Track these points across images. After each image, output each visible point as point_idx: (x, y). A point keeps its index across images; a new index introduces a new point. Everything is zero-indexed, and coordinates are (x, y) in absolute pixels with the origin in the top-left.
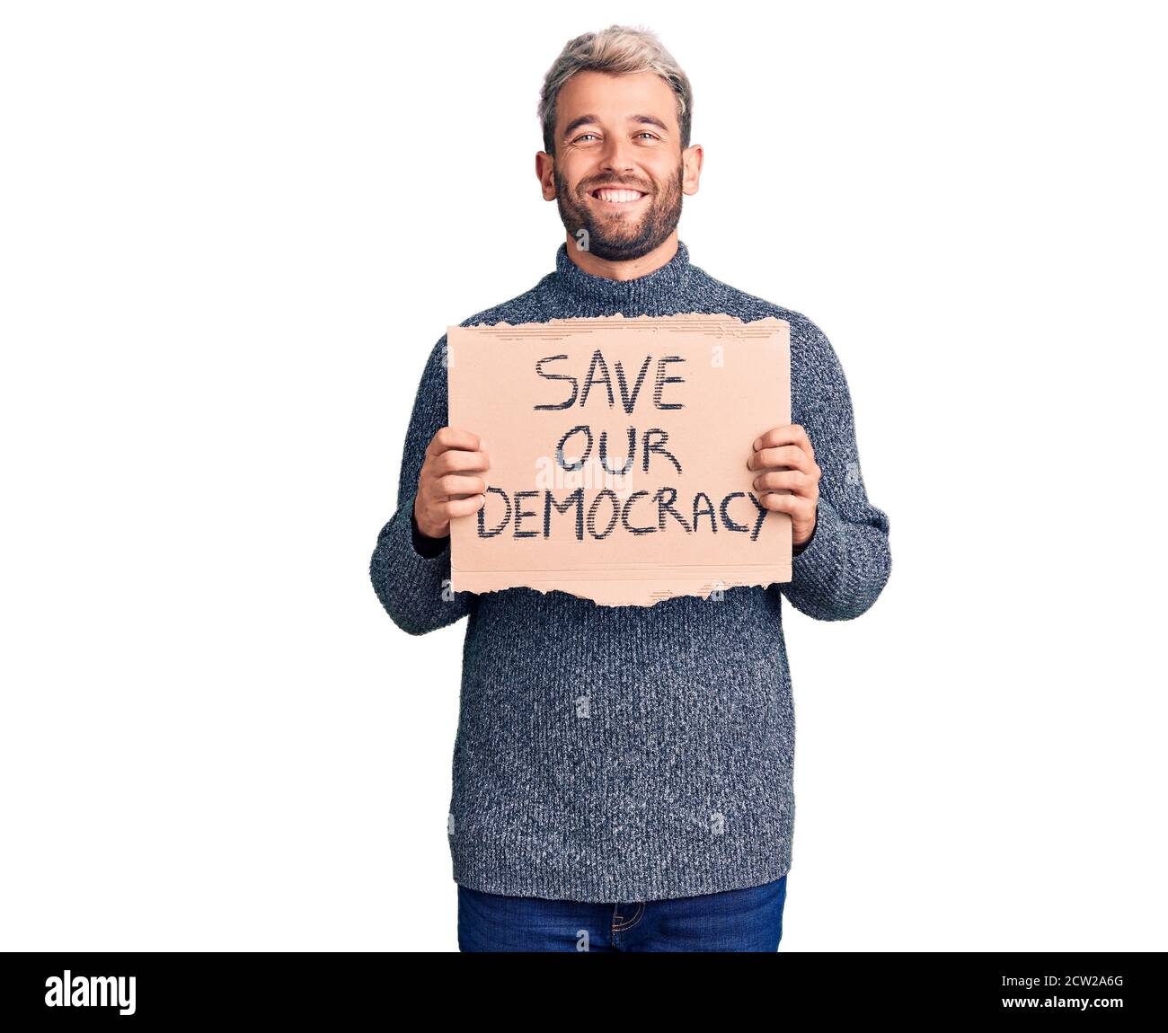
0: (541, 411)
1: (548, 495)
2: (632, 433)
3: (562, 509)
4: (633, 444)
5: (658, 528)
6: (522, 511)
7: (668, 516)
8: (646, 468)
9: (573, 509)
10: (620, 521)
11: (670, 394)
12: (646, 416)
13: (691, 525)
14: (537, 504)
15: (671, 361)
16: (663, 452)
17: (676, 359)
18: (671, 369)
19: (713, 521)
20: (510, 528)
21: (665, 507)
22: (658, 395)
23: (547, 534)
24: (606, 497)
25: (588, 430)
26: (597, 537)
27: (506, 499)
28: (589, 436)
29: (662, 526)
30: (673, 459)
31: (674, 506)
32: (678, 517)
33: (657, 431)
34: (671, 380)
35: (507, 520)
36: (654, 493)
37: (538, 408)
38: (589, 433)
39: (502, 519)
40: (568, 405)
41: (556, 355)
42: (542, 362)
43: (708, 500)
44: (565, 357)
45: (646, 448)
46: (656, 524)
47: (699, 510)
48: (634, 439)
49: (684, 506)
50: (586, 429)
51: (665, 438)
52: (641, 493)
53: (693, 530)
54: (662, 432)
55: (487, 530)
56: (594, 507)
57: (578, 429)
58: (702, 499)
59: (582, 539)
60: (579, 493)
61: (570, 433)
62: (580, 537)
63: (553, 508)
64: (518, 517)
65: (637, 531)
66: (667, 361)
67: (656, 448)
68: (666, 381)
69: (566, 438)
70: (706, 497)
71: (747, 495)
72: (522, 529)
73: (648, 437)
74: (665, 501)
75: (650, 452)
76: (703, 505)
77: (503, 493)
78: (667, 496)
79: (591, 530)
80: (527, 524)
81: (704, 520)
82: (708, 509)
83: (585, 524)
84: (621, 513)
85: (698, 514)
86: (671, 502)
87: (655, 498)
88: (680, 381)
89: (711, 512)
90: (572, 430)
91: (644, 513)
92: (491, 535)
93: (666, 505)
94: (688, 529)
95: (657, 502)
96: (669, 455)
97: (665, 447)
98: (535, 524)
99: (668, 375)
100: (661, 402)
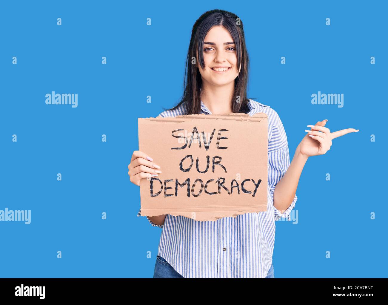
0: (174, 150)
1: (177, 181)
2: (208, 158)
3: (182, 186)
4: (208, 162)
5: (218, 193)
6: (167, 186)
7: (222, 188)
8: (213, 170)
9: (186, 186)
10: (204, 190)
11: (222, 143)
12: (213, 152)
13: (230, 191)
14: (173, 184)
15: (223, 131)
16: (220, 165)
17: (225, 130)
18: (223, 134)
19: (238, 190)
20: (163, 193)
21: (221, 185)
22: (218, 143)
23: (176, 195)
24: (198, 182)
25: (191, 157)
26: (195, 196)
27: (161, 182)
28: (192, 159)
29: (219, 192)
30: (224, 167)
31: (224, 184)
32: (225, 188)
33: (218, 157)
34: (223, 138)
35: (161, 190)
36: (216, 180)
37: (172, 149)
38: (192, 158)
39: (159, 190)
40: (184, 147)
41: (179, 129)
42: (174, 131)
43: (236, 182)
44: (183, 130)
45: (214, 163)
46: (217, 191)
47: (233, 186)
48: (209, 160)
49: (227, 184)
50: (191, 156)
51: (221, 159)
52: (212, 180)
53: (231, 193)
54: (219, 157)
55: (154, 194)
56: (194, 185)
57: (188, 156)
58: (234, 182)
59: (189, 197)
60: (188, 180)
61: (185, 158)
62: (189, 196)
63: (178, 185)
64: (166, 189)
65: (210, 194)
66: (221, 131)
67: (217, 163)
68: (221, 138)
69: (183, 160)
70: (236, 181)
71: (251, 180)
72: (167, 193)
73: (214, 159)
74: (221, 183)
75: (215, 165)
76: (235, 184)
77: (160, 180)
78: (221, 181)
79: (193, 194)
80: (169, 192)
81: (235, 190)
82: (236, 185)
83: (190, 191)
84: (204, 187)
85: (233, 187)
86: (223, 183)
87: (217, 182)
88: (226, 138)
89: (238, 186)
90: (186, 157)
91: (213, 187)
92: (155, 196)
93: (221, 184)
94: (229, 193)
95: (217, 183)
96: (222, 166)
97: (221, 163)
98: (172, 191)
99: (222, 136)
100: (219, 146)
